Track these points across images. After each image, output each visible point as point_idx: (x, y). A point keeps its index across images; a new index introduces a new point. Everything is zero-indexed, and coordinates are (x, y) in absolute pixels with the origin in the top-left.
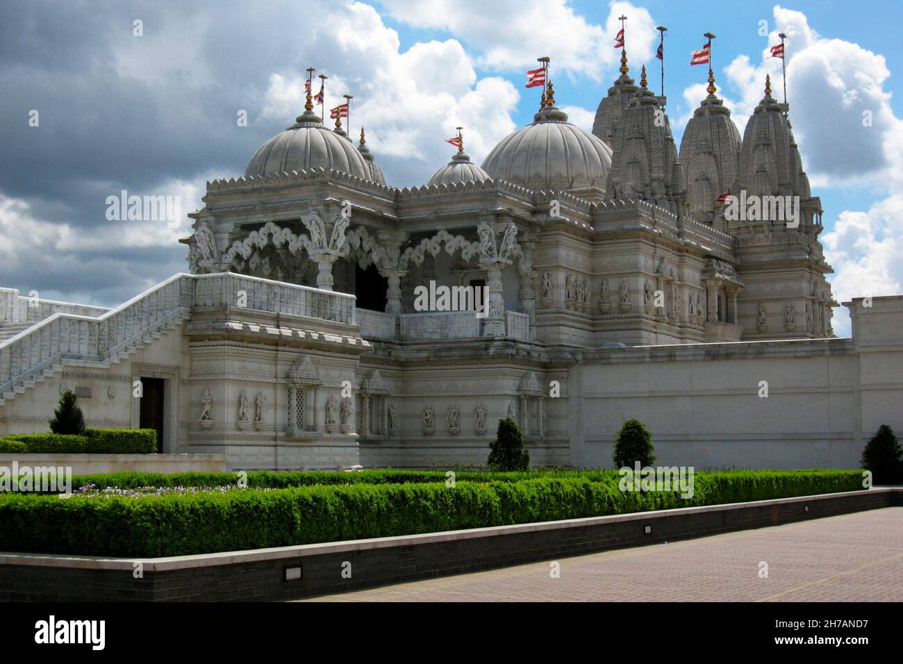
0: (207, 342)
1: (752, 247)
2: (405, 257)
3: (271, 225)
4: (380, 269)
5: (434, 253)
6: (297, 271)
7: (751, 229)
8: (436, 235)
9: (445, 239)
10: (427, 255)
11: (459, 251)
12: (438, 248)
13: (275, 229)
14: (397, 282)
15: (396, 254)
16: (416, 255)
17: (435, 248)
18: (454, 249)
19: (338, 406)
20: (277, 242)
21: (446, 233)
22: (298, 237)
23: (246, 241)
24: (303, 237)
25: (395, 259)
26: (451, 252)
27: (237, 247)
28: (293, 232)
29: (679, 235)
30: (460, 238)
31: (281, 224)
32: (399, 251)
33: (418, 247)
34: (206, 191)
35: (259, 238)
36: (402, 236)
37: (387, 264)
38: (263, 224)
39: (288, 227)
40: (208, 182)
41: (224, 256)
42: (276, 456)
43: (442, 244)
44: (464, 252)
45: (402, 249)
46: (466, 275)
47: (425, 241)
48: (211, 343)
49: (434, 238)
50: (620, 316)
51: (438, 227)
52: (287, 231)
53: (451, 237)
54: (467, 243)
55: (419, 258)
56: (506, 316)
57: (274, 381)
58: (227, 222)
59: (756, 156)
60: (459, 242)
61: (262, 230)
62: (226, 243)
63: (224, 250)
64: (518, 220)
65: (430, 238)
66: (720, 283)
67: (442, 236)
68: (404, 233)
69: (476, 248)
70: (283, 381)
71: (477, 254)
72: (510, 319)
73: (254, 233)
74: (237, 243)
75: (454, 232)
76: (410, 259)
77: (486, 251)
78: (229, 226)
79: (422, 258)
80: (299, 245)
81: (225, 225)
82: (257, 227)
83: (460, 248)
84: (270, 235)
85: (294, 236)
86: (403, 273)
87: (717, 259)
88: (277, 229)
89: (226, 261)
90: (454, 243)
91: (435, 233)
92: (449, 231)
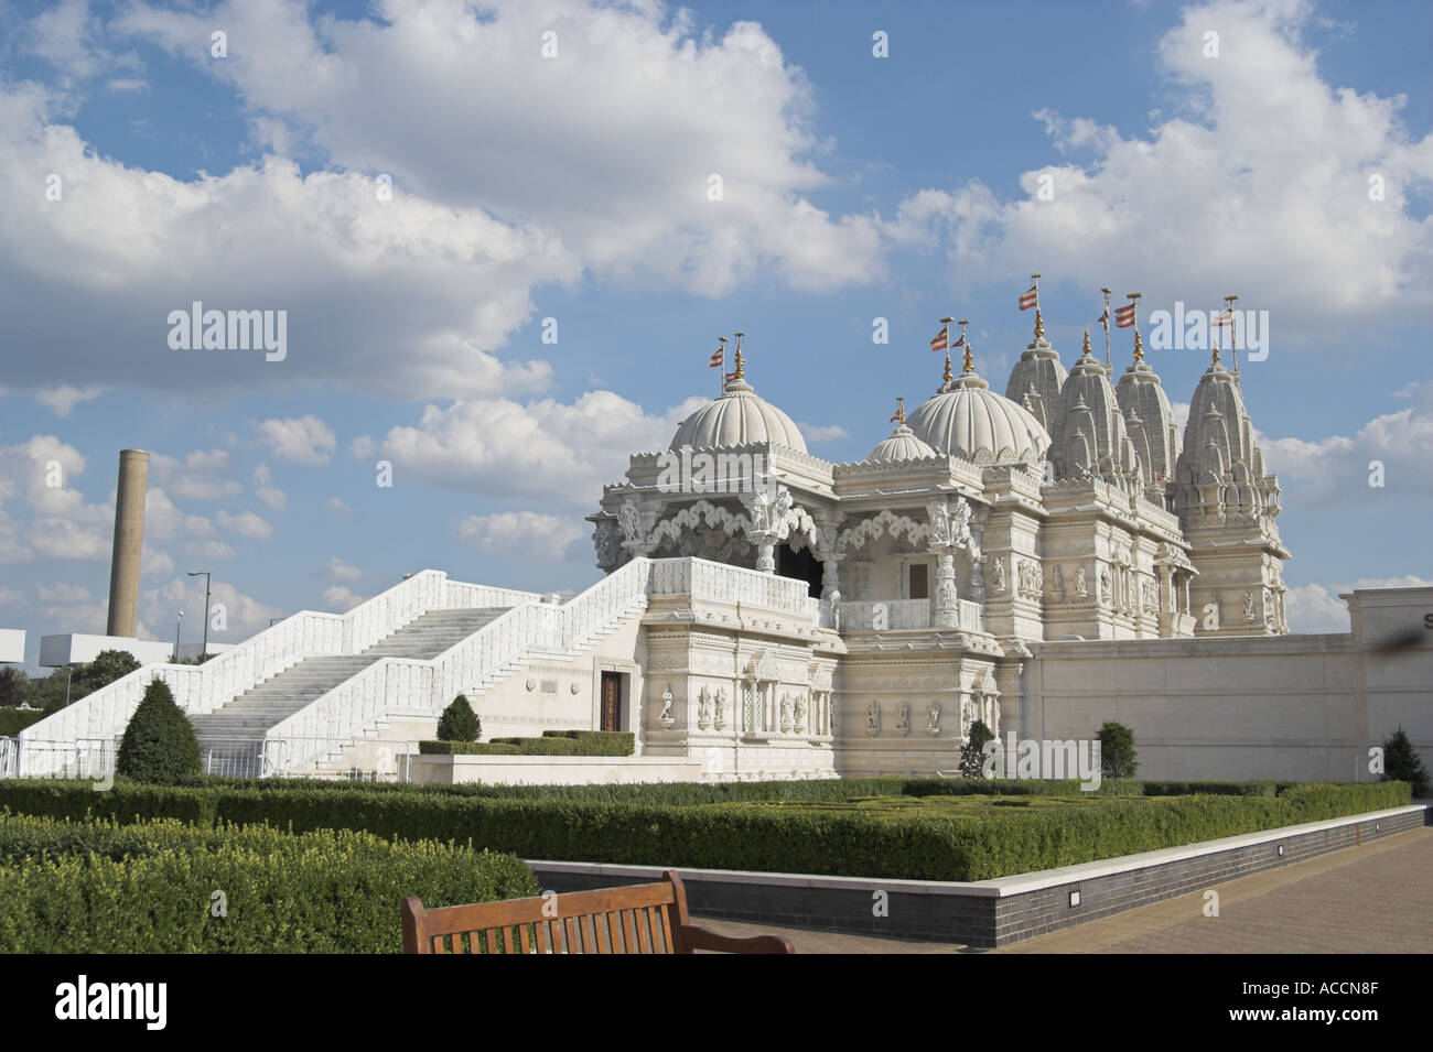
0: (667, 633)
1: (1205, 530)
2: (844, 539)
3: (704, 503)
4: (814, 552)
5: (877, 535)
6: (719, 553)
7: (1202, 510)
8: (878, 514)
9: (888, 519)
10: (868, 537)
11: (905, 533)
12: (881, 530)
13: (708, 508)
14: (835, 566)
15: (834, 534)
16: (855, 537)
17: (877, 530)
18: (899, 531)
19: (792, 704)
20: (711, 521)
21: (890, 513)
22: (735, 516)
23: (675, 520)
25: (832, 542)
26: (895, 534)
27: (665, 527)
28: (729, 511)
29: (1134, 515)
30: (906, 519)
31: (716, 503)
32: (836, 532)
33: (857, 528)
34: (629, 466)
35: (690, 518)
36: (840, 517)
37: (824, 547)
38: (693, 504)
39: (724, 505)
40: (632, 457)
41: (649, 536)
42: (736, 759)
43: (886, 525)
44: (911, 534)
45: (840, 531)
46: (905, 558)
47: (866, 522)
48: (672, 634)
49: (877, 519)
50: (1074, 606)
51: (881, 508)
52: (722, 509)
53: (895, 517)
54: (914, 525)
55: (859, 540)
56: (958, 605)
57: (734, 676)
58: (654, 499)
59: (1205, 429)
60: (905, 523)
61: (693, 508)
62: (653, 523)
63: (650, 530)
64: (970, 501)
65: (872, 519)
66: (1175, 570)
67: (885, 516)
68: (841, 513)
69: (925, 530)
70: (743, 676)
71: (925, 537)
72: (962, 607)
73: (683, 512)
74: (664, 522)
75: (898, 513)
76: (849, 542)
77: (937, 534)
78: (657, 507)
79: (863, 541)
80: (736, 526)
81: (652, 502)
82: (689, 506)
83: (906, 530)
84: (702, 515)
85: (730, 516)
86: (841, 557)
87: (1170, 543)
88: (711, 507)
89: (652, 542)
90: (899, 525)
91: (877, 513)
92: (894, 512)
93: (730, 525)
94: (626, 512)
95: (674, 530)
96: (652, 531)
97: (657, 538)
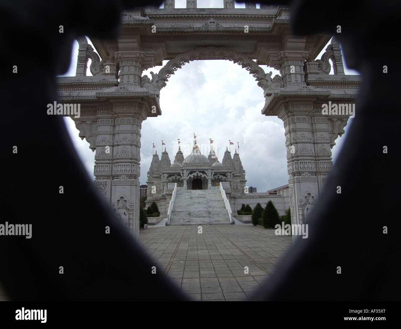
11: (222, 178)
13: (198, 173)
24: (205, 175)
26: (220, 178)
30: (222, 176)
31: (200, 172)
38: (196, 172)
39: (202, 173)
43: (218, 177)
55: (214, 179)
77: (228, 178)
78: (189, 172)
82: (195, 172)
84: (197, 174)
90: (221, 177)
91: (217, 174)
92: (220, 174)
93: (203, 176)
95: (192, 176)
96: (188, 176)
97: (188, 177)
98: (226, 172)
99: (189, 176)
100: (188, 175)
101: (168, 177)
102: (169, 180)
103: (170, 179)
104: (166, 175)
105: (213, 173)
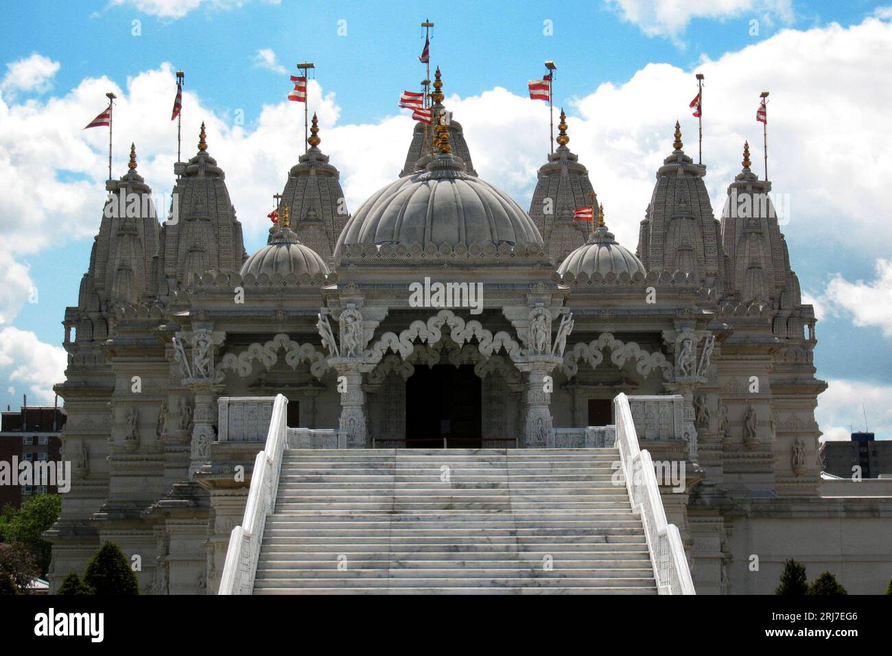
3: (450, 316)
5: (595, 363)
8: (597, 338)
9: (611, 345)
10: (583, 366)
11: (632, 362)
12: (601, 357)
13: (454, 321)
17: (595, 357)
18: (624, 359)
20: (458, 338)
21: (612, 337)
22: (495, 334)
23: (404, 334)
24: (503, 336)
26: (620, 363)
27: (390, 341)
28: (487, 328)
30: (633, 346)
31: (467, 314)
35: (428, 332)
38: (434, 312)
39: (479, 320)
43: (607, 352)
44: (639, 364)
47: (580, 346)
49: (594, 343)
51: (602, 330)
52: (476, 326)
53: (619, 343)
54: (645, 353)
55: (571, 368)
58: (377, 304)
60: (633, 351)
61: (433, 321)
65: (588, 344)
73: (419, 324)
74: (389, 335)
75: (625, 337)
77: (685, 366)
79: (576, 368)
83: (633, 358)
84: (446, 330)
85: (488, 334)
89: (371, 360)
90: (624, 353)
91: (596, 335)
92: (617, 335)
93: (489, 344)
94: (349, 320)
95: (403, 345)
96: (371, 344)
97: (377, 354)
98: (670, 321)
99: (378, 345)
100: (377, 337)
101: (221, 352)
102: (231, 376)
103: (241, 363)
104: (207, 339)
105: (567, 328)
